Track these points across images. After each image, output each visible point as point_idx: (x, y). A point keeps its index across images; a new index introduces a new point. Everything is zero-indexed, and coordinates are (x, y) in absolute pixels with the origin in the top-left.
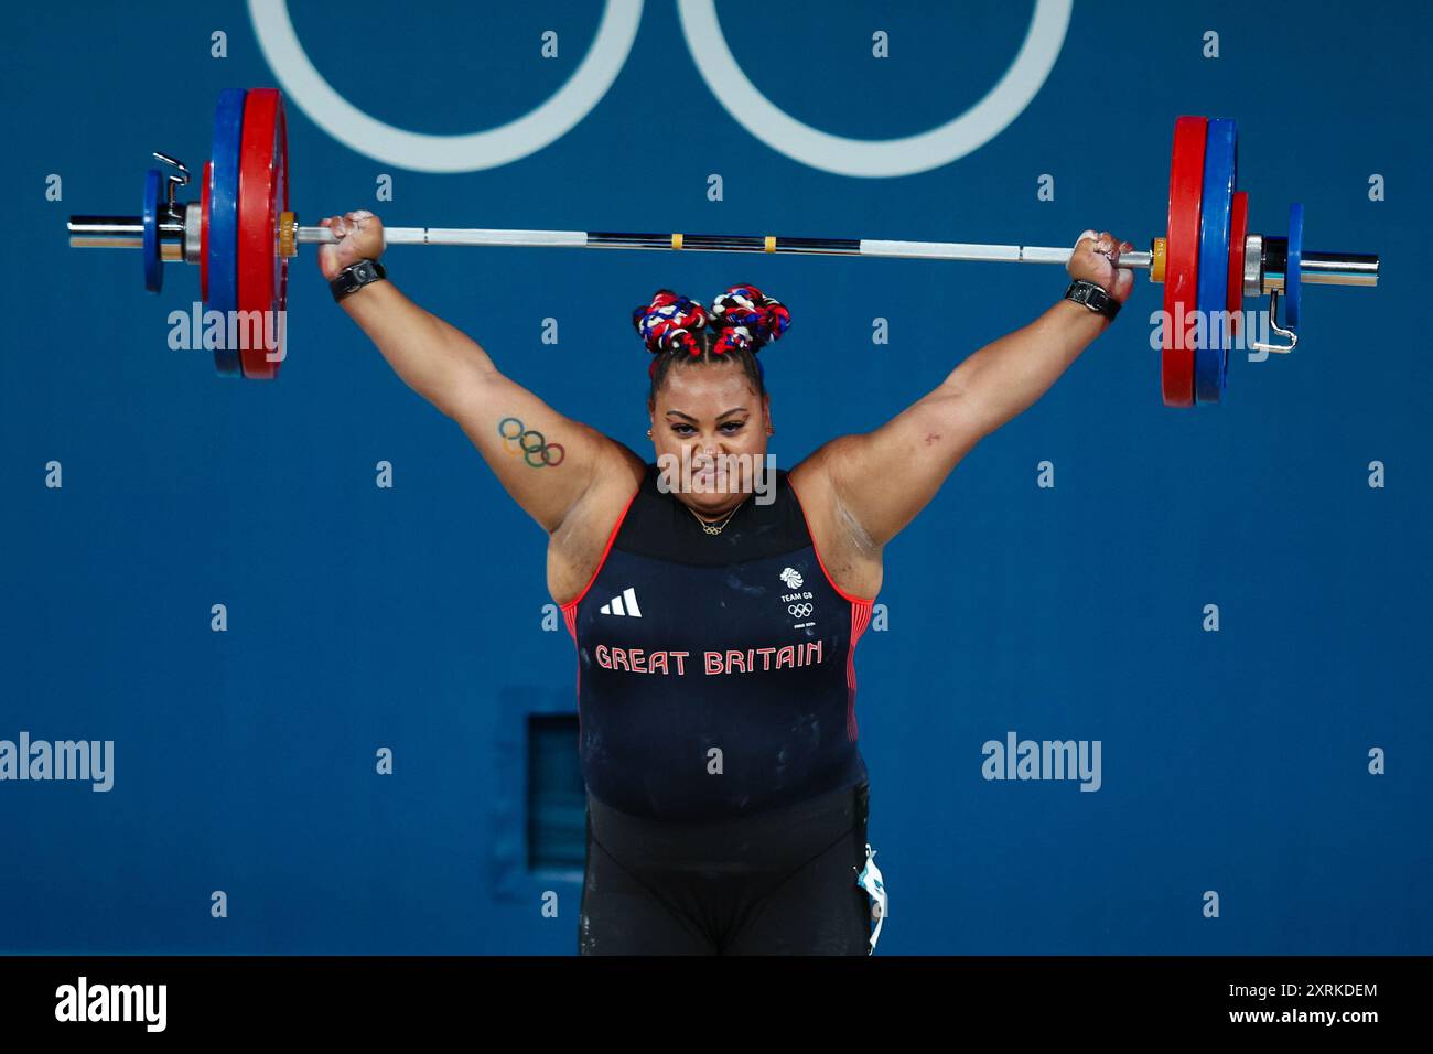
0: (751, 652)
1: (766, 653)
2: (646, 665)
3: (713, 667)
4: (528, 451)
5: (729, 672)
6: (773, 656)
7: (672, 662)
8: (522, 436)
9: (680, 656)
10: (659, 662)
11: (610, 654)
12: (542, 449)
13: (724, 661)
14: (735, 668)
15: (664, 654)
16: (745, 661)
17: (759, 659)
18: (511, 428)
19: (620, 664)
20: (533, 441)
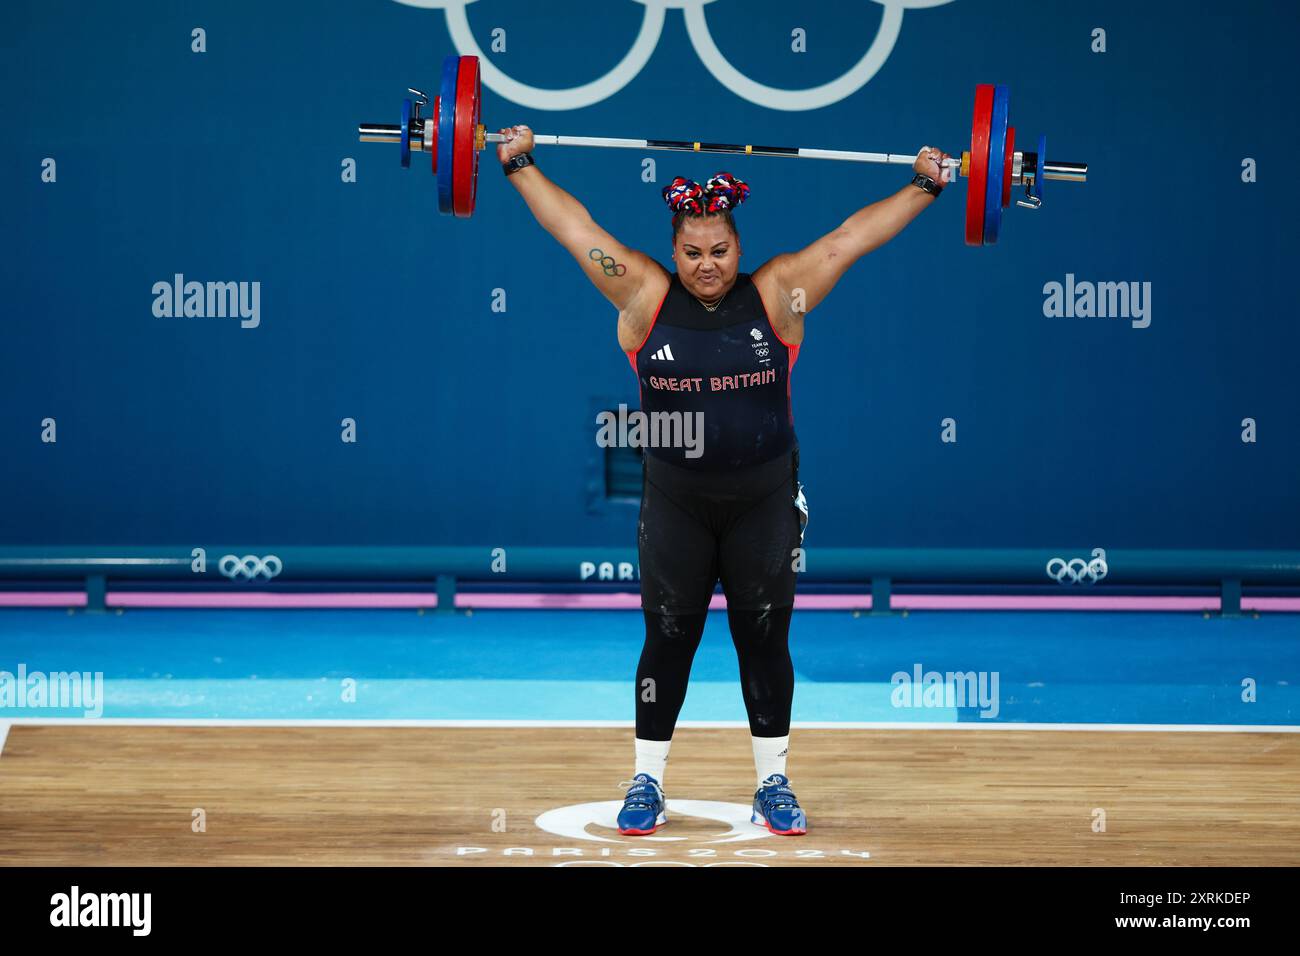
0: (736, 377)
1: (745, 377)
2: (678, 386)
3: (716, 386)
4: (606, 267)
5: (724, 389)
6: (748, 379)
7: (693, 384)
8: (602, 259)
9: (697, 381)
10: (686, 384)
11: (658, 381)
12: (614, 266)
13: (722, 383)
14: (728, 386)
15: (688, 381)
16: (733, 382)
17: (741, 381)
18: (597, 255)
19: (664, 387)
20: (608, 262)
